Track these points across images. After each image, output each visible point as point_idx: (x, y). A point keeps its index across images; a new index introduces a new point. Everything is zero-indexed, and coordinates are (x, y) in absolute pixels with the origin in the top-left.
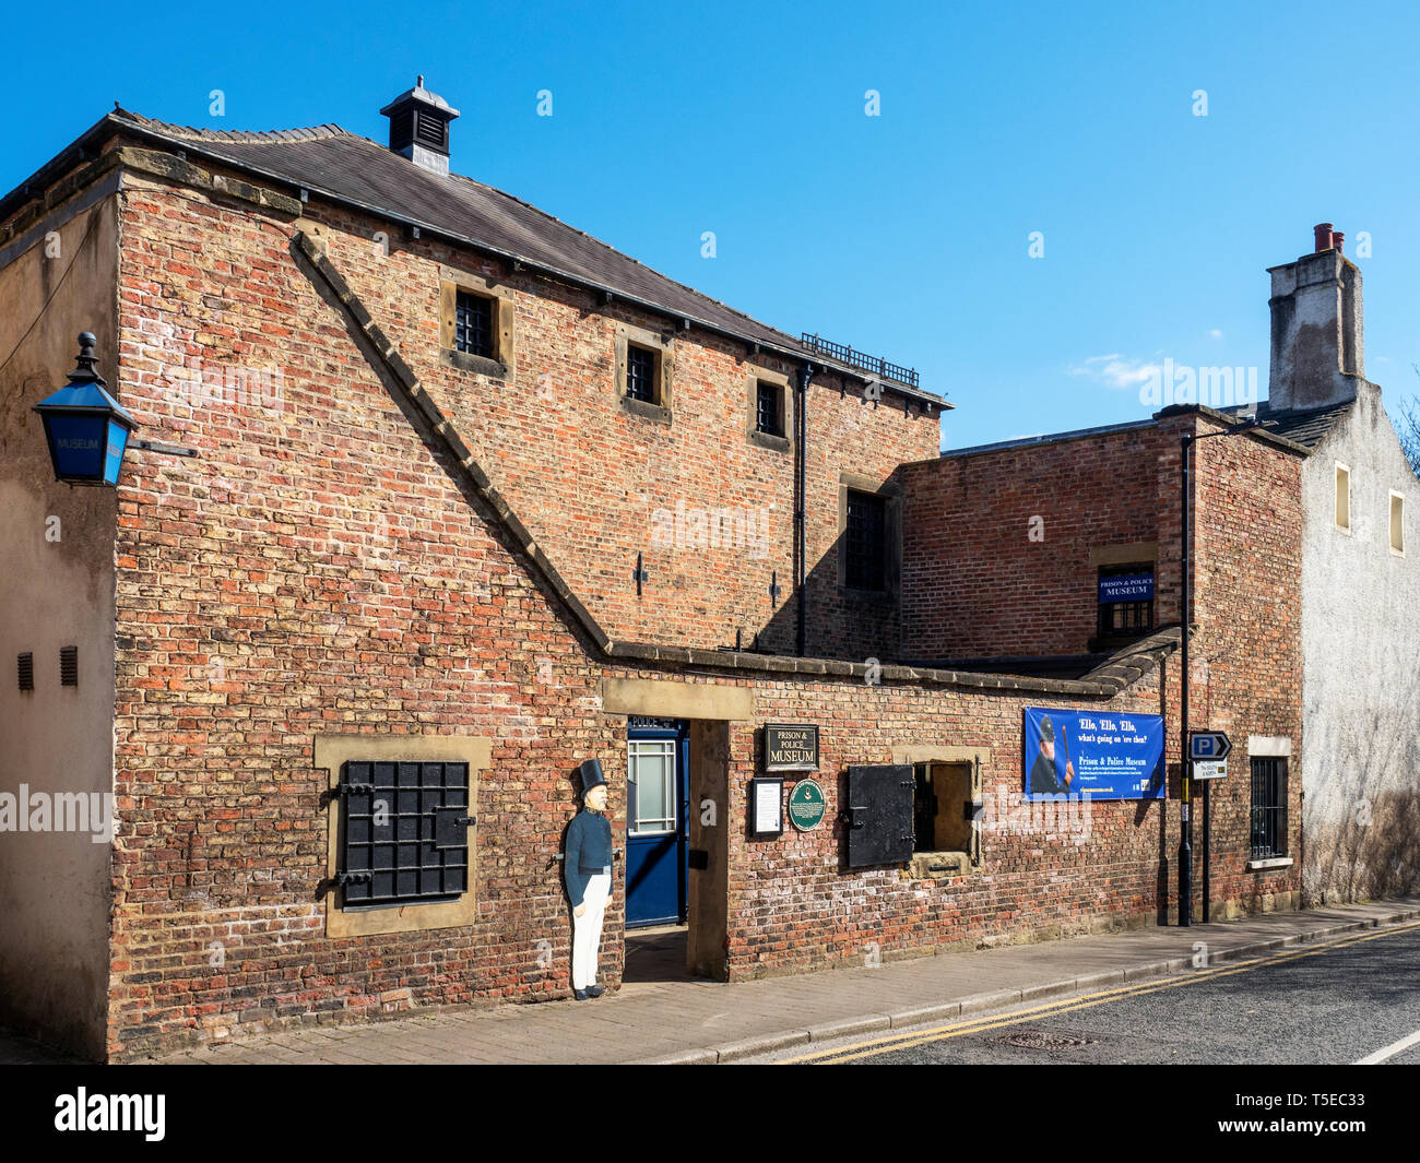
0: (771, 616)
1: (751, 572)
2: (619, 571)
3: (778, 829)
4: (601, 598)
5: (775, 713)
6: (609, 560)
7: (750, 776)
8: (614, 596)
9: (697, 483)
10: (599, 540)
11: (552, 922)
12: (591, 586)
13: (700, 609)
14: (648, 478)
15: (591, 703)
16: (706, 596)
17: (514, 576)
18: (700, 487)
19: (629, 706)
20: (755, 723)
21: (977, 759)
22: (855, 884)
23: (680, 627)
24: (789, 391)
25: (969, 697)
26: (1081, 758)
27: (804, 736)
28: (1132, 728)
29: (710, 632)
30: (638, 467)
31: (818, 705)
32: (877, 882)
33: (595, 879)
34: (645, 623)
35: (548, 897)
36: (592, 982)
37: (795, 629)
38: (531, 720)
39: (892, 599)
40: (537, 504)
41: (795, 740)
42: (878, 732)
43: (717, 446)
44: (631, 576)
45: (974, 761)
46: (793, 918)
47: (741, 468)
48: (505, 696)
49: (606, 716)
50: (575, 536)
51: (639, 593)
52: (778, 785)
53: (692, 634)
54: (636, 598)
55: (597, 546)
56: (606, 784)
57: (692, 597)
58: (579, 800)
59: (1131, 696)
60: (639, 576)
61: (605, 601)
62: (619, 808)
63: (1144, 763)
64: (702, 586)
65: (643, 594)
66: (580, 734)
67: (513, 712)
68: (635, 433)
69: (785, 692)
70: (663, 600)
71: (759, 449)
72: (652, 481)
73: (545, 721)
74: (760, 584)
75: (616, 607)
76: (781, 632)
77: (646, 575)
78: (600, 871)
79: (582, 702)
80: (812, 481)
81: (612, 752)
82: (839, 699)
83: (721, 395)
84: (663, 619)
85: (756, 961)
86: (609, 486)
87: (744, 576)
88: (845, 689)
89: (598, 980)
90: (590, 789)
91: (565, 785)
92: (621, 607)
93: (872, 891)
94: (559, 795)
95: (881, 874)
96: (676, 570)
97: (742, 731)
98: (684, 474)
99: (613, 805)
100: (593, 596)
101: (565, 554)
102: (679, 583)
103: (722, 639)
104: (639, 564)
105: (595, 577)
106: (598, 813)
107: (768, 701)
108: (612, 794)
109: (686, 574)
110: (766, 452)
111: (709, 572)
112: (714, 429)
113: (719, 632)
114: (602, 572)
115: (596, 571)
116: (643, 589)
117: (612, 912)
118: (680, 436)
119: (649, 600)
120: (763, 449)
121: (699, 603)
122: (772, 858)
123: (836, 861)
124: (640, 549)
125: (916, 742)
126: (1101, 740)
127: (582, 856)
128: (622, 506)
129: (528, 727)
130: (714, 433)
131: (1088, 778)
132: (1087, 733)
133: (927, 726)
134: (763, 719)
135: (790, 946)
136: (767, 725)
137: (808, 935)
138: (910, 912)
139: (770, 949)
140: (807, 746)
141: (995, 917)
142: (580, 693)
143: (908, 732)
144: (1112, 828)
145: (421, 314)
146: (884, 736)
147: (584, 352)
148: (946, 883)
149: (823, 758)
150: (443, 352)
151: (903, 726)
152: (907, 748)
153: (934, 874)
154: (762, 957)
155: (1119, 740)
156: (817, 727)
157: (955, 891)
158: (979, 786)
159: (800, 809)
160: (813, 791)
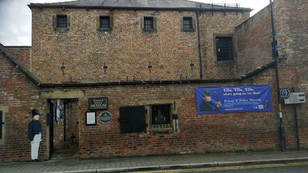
0: (191, 71)
1: (184, 62)
2: (144, 66)
3: (95, 123)
4: (139, 73)
6: (141, 65)
7: (85, 111)
8: (143, 72)
9: (165, 44)
10: (138, 61)
11: (25, 145)
12: (136, 71)
13: (168, 72)
14: (151, 45)
15: (35, 97)
16: (170, 69)
17: (14, 72)
18: (167, 45)
19: (47, 97)
20: (86, 98)
21: (175, 102)
23: (162, 77)
26: (225, 100)
27: (102, 100)
28: (252, 90)
30: (148, 43)
33: (36, 135)
34: (152, 77)
36: (37, 158)
39: (235, 62)
40: (121, 55)
41: (99, 102)
42: (132, 98)
43: (172, 35)
44: (147, 67)
45: (173, 103)
47: (179, 38)
49: (40, 100)
50: (131, 61)
51: (150, 70)
52: (94, 113)
53: (166, 78)
54: (149, 72)
56: (39, 114)
57: (166, 69)
60: (150, 67)
62: (44, 120)
63: (260, 100)
64: (168, 67)
66: (32, 104)
68: (146, 36)
69: (97, 90)
70: (157, 71)
71: (184, 33)
73: (23, 102)
74: (187, 64)
75: (143, 74)
76: (195, 74)
78: (38, 134)
79: (33, 97)
81: (42, 107)
82: (117, 91)
83: (172, 23)
84: (157, 76)
85: (89, 155)
86: (140, 49)
87: (181, 63)
88: (119, 88)
91: (29, 115)
92: (145, 74)
94: (27, 117)
95: (135, 134)
96: (160, 64)
97: (83, 100)
98: (161, 42)
100: (137, 73)
101: (129, 65)
102: (162, 67)
103: (176, 78)
104: (149, 64)
105: (137, 69)
106: (37, 121)
107: (91, 93)
109: (163, 65)
110: (187, 33)
111: (170, 63)
113: (174, 77)
115: (138, 67)
117: (43, 143)
118: (160, 34)
119: (153, 72)
121: (167, 71)
124: (150, 61)
125: (148, 99)
127: (33, 130)
128: (144, 52)
129: (18, 103)
130: (170, 32)
131: (229, 106)
132: (228, 93)
133: (152, 95)
134: (90, 97)
135: (101, 152)
136: (89, 99)
137: (108, 149)
138: (148, 144)
139: (94, 153)
140: (104, 103)
141: (185, 147)
142: (33, 95)
143: (144, 97)
144: (244, 120)
145: (92, 23)
146: (135, 99)
147: (132, 22)
148: (163, 137)
149: (111, 105)
150: (97, 29)
151: (142, 96)
152: (144, 102)
153: (157, 134)
154: (91, 155)
155: (245, 94)
156: (107, 98)
157: (167, 139)
158: (176, 110)
159: (103, 118)
160: (107, 113)
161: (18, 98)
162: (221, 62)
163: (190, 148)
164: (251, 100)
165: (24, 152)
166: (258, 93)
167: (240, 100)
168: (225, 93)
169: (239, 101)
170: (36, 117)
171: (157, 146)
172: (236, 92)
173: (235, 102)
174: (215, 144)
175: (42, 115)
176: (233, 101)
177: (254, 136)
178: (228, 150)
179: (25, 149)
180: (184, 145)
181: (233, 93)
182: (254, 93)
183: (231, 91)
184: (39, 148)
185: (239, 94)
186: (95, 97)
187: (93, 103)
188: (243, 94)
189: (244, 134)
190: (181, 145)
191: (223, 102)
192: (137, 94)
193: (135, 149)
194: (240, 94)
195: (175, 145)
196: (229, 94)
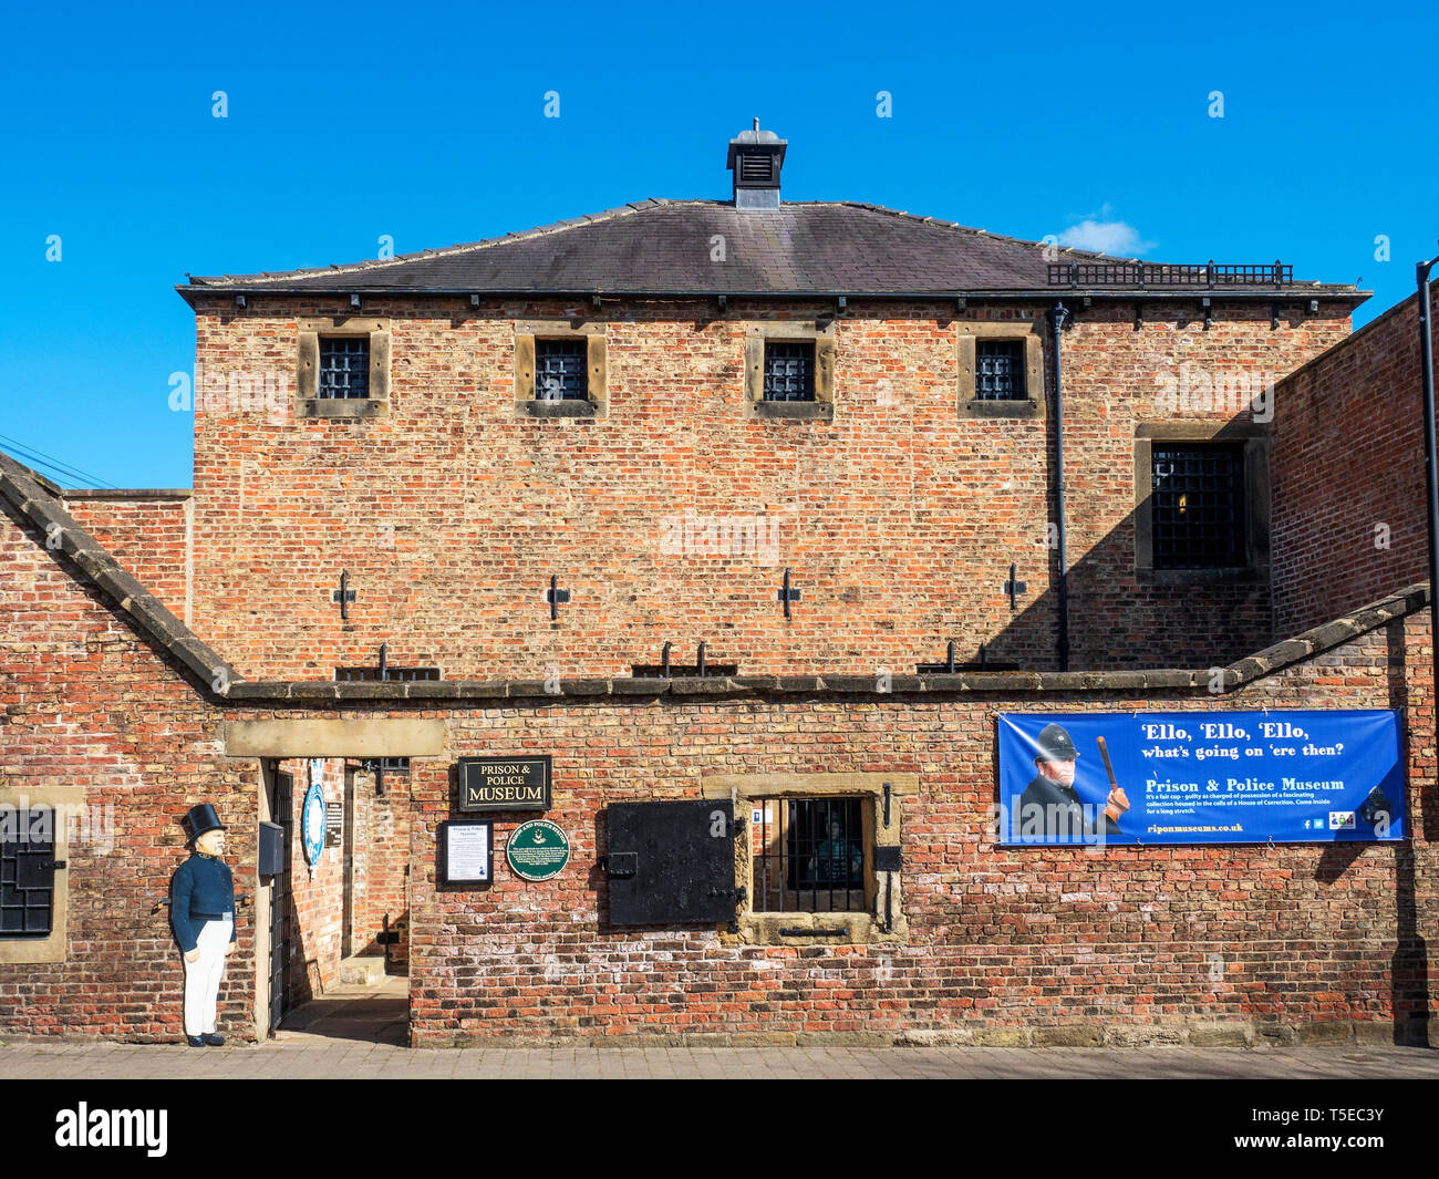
0: (1009, 620)
1: (973, 571)
2: (757, 593)
3: (485, 877)
4: (730, 626)
5: (483, 746)
6: (742, 583)
7: (443, 817)
8: (750, 621)
9: (875, 478)
10: (728, 562)
11: (159, 967)
12: (717, 614)
13: (883, 624)
14: (796, 484)
15: (209, 747)
16: (894, 607)
17: (114, 632)
18: (881, 482)
19: (261, 748)
20: (448, 758)
21: (887, 789)
22: (627, 948)
23: (853, 646)
24: (1033, 342)
25: (864, 708)
26: (1150, 784)
27: (526, 770)
28: (1298, 733)
29: (901, 648)
30: (783, 474)
31: (559, 733)
32: (678, 946)
34: (797, 647)
35: (155, 940)
36: (210, 1030)
37: (1053, 632)
38: (133, 768)
39: (1252, 576)
40: (640, 536)
41: (511, 775)
42: (672, 761)
43: (909, 432)
44: (775, 597)
45: (880, 792)
46: (518, 982)
47: (949, 450)
48: (103, 746)
49: (230, 760)
50: (692, 563)
51: (787, 614)
52: (485, 827)
53: (871, 653)
54: (784, 620)
55: (724, 569)
56: (224, 828)
57: (872, 609)
58: (191, 845)
59: (1295, 684)
60: (787, 595)
61: (736, 628)
62: (247, 853)
63: (1338, 785)
64: (886, 596)
65: (794, 615)
66: (194, 780)
67: (113, 761)
68: (775, 438)
69: (501, 720)
70: (824, 618)
71: (980, 421)
72: (806, 486)
73: (149, 768)
74: (987, 583)
75: (753, 633)
76: (1030, 637)
77: (796, 594)
78: (219, 917)
79: (199, 747)
80: (1082, 443)
81: (238, 796)
82: (596, 723)
83: (914, 369)
84: (825, 640)
85: (456, 1027)
86: (739, 501)
87: (960, 577)
88: (609, 711)
89: (220, 1028)
90: (201, 834)
91: (175, 830)
92: (762, 633)
93: (667, 956)
94: (166, 841)
95: (684, 936)
96: (843, 583)
97: (430, 767)
98: (852, 470)
99: (239, 851)
100: (718, 625)
101: (679, 583)
102: (851, 596)
103: (924, 655)
104: (786, 582)
105: (722, 604)
106: (214, 858)
107: (472, 732)
108: (237, 839)
109: (861, 585)
110: (993, 423)
111: (897, 579)
112: (903, 410)
113: (916, 648)
114: (731, 597)
115: (723, 596)
116: (793, 609)
117: (239, 959)
118: (847, 429)
119: (804, 622)
120: (988, 420)
121: (882, 617)
122: (481, 910)
123: (594, 917)
124: (788, 565)
125: (752, 769)
126: (1200, 754)
127: (194, 901)
129: (130, 774)
130: (904, 416)
131: (1171, 812)
132: (1165, 745)
133: (773, 749)
134: (464, 753)
135: (512, 1014)
136: (462, 759)
137: (544, 1003)
138: (742, 987)
139: (478, 1015)
140: (531, 781)
141: (934, 1004)
142: (195, 739)
143: (734, 759)
144: (1248, 885)
145: (494, 375)
146: (685, 764)
147: (702, 365)
148: (820, 952)
149: (569, 794)
150: (518, 405)
151: (724, 752)
152: (732, 779)
153: (792, 940)
154: (465, 1023)
155: (1259, 752)
156: (548, 758)
157: (841, 964)
158: (895, 825)
159: (524, 855)
160: (548, 833)
161: (132, 750)
162: (1173, 577)
163: (956, 1014)
164: (1289, 783)
165: (149, 999)
166: (1330, 751)
167: (1231, 783)
168: (1151, 745)
169: (1223, 789)
170: (211, 843)
171: (792, 997)
172: (1209, 744)
173: (1202, 790)
174: (1089, 996)
175: (238, 831)
176: (1194, 787)
177: (1296, 967)
178: (1157, 1029)
179: (158, 988)
180: (928, 998)
181: (1192, 747)
182: (1311, 750)
183: (1182, 734)
184: (223, 986)
185: (1225, 753)
186: (488, 753)
187: (479, 781)
188: (1249, 752)
189: (1244, 957)
190: (909, 994)
191: (1136, 793)
192: (699, 740)
193: (677, 1009)
194: (1234, 754)
195: (881, 994)
196: (1172, 753)
